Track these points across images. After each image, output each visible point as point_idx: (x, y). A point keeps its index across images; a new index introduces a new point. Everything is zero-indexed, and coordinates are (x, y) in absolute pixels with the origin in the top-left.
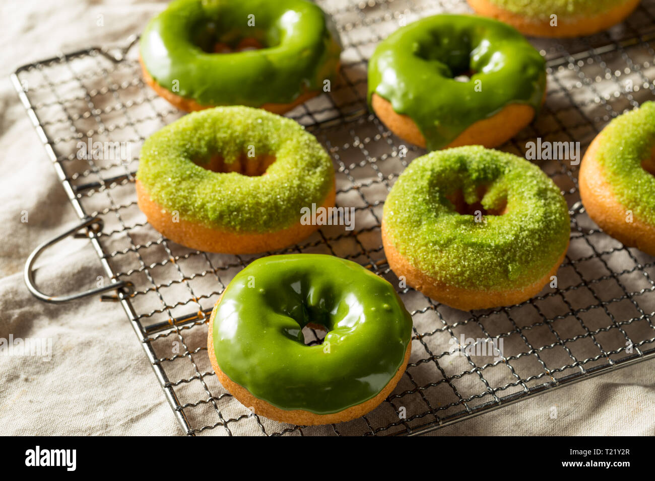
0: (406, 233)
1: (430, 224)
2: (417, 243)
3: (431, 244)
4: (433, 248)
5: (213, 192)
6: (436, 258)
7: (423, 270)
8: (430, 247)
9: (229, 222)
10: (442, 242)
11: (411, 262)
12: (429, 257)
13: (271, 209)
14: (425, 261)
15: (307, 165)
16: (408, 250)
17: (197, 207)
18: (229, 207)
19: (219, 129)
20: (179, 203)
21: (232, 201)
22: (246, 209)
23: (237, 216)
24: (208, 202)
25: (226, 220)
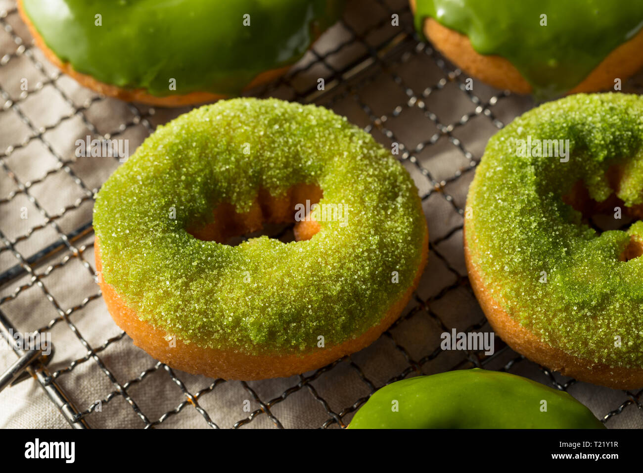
0: (525, 291)
1: (563, 270)
2: (549, 307)
3: (575, 308)
4: (580, 315)
5: (247, 294)
6: (588, 329)
7: (567, 349)
8: (574, 313)
9: (288, 341)
10: (594, 303)
11: (544, 339)
12: (576, 328)
13: (350, 301)
14: (569, 336)
15: (380, 200)
16: (536, 319)
17: (227, 327)
18: (281, 315)
19: (215, 158)
20: (195, 323)
21: (284, 305)
22: (310, 312)
23: (298, 328)
24: (245, 315)
25: (281, 339)
